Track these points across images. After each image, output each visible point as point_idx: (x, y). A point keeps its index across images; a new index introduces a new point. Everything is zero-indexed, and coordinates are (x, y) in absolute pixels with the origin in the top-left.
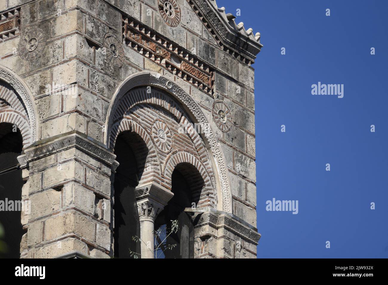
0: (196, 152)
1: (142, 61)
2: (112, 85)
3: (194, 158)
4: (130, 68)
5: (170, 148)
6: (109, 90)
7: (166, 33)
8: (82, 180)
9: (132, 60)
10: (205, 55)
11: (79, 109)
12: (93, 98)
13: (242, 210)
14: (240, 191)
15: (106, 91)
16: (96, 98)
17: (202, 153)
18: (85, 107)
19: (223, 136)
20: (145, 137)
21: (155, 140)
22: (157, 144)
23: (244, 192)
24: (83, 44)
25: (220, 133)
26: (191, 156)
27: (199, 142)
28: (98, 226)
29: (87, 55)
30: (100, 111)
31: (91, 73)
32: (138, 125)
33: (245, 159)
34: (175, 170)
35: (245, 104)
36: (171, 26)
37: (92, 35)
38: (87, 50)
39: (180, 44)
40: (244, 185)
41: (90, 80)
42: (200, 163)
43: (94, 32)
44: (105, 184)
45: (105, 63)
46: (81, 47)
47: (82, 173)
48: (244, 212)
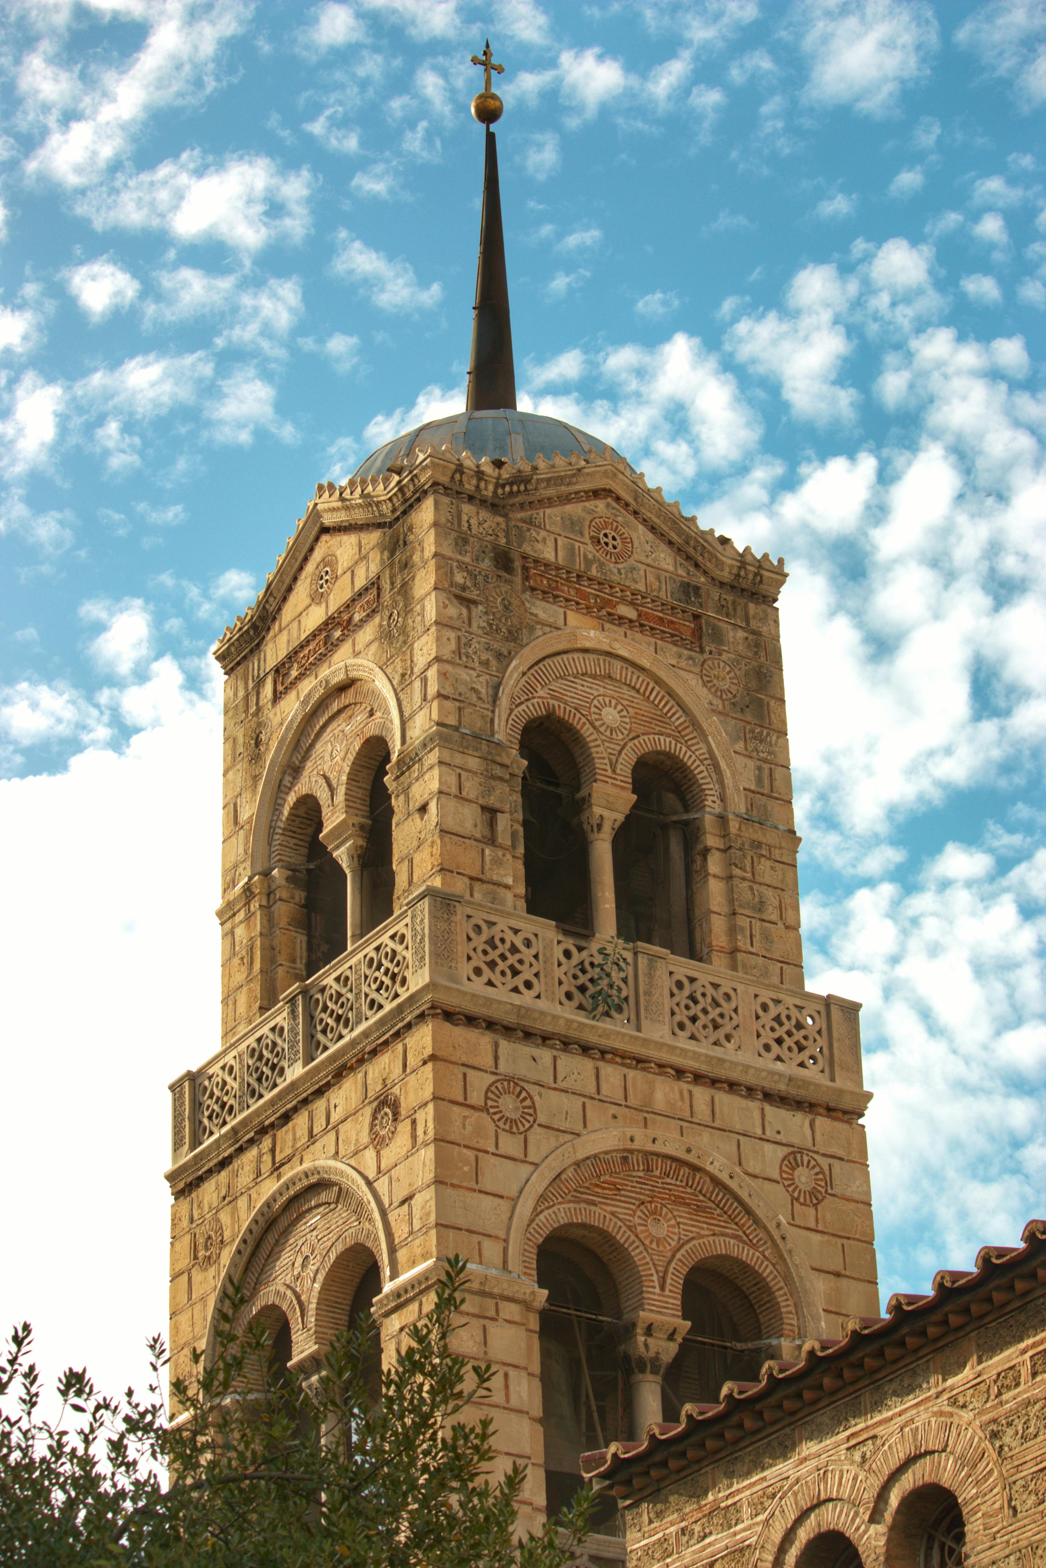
0: (678, 735)
1: (562, 616)
2: (506, 653)
3: (673, 742)
4: (539, 627)
5: (626, 732)
6: (499, 660)
7: (605, 574)
8: (454, 790)
9: (542, 615)
10: (683, 597)
11: (443, 692)
12: (468, 674)
13: (765, 806)
14: (759, 781)
15: (494, 662)
16: (474, 674)
17: (687, 735)
18: (455, 689)
19: (724, 706)
20: (577, 721)
21: (597, 724)
22: (602, 729)
23: (766, 782)
24: (447, 602)
25: (716, 701)
26: (668, 740)
27: (682, 720)
28: (487, 852)
29: (455, 616)
30: (483, 691)
31: (463, 640)
32: (562, 705)
33: (768, 734)
34: (637, 763)
35: (763, 659)
36: (616, 563)
37: (464, 588)
38: (453, 610)
39: (633, 586)
40: (766, 773)
41: (463, 651)
42: (684, 749)
43: (468, 584)
44: (498, 792)
45: (491, 625)
46: (445, 607)
47: (453, 780)
48: (769, 808)
